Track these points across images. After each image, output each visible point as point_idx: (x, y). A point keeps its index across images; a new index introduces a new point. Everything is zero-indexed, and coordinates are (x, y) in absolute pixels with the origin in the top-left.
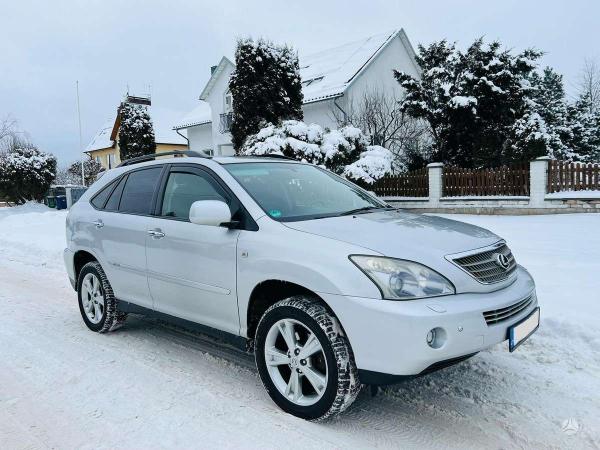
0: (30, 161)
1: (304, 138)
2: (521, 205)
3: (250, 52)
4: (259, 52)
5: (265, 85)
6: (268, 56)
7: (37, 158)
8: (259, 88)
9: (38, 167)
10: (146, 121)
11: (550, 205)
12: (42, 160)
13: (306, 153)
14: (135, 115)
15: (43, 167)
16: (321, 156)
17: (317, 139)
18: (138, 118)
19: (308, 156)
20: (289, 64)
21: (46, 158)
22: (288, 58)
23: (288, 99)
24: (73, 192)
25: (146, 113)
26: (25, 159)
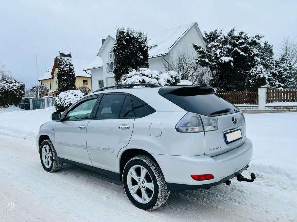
0: (12, 85)
1: (150, 76)
2: (254, 109)
3: (123, 34)
4: (128, 34)
5: (131, 50)
6: (132, 36)
7: (15, 84)
8: (128, 52)
9: (16, 89)
10: (71, 67)
11: (268, 109)
12: (18, 85)
14: (66, 64)
15: (18, 89)
17: (157, 77)
18: (67, 65)
20: (142, 40)
21: (20, 84)
22: (142, 37)
23: (141, 57)
24: (33, 100)
25: (71, 62)
26: (9, 84)
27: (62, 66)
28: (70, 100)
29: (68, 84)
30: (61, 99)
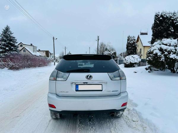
0: (109, 53)
1: (169, 45)
3: (158, 17)
4: (162, 16)
5: (163, 27)
7: (111, 52)
8: (160, 28)
9: (111, 54)
10: (134, 41)
12: (113, 52)
13: (168, 50)
14: (131, 39)
15: (113, 54)
16: (175, 51)
17: (175, 45)
18: (132, 40)
19: (169, 51)
20: (175, 17)
21: (114, 52)
22: (175, 16)
23: (173, 30)
24: (119, 60)
25: (134, 38)
26: (109, 52)
27: (129, 41)
28: (130, 60)
29: (131, 51)
30: (126, 60)
